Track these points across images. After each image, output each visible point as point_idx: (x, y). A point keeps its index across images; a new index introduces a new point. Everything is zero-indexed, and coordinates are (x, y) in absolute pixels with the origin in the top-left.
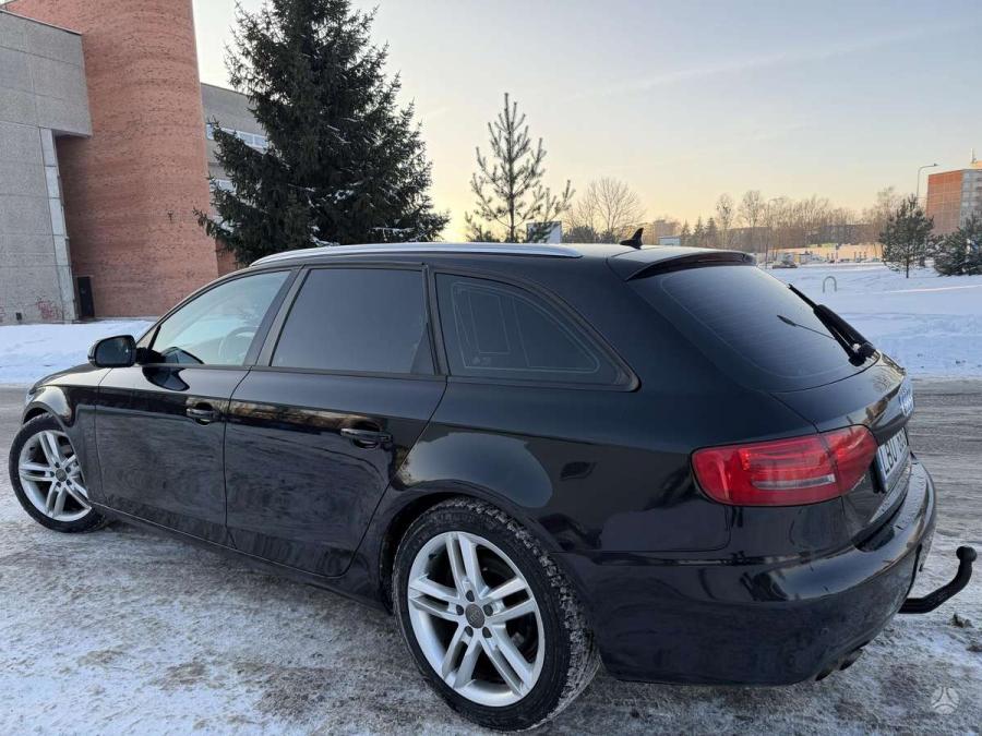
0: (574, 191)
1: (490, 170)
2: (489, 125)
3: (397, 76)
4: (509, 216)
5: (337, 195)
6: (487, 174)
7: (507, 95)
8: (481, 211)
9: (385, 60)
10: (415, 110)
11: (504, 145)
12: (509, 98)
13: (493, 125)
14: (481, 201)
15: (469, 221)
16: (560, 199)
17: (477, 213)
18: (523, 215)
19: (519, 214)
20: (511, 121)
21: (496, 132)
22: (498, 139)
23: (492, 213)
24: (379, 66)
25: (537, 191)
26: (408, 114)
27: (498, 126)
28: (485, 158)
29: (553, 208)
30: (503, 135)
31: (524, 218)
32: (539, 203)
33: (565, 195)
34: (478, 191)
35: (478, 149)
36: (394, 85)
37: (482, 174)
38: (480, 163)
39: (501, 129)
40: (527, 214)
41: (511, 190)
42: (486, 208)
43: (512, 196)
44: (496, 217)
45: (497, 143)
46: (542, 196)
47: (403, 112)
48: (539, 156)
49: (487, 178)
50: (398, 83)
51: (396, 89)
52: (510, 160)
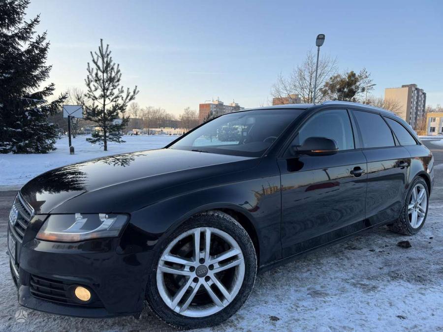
0: (138, 91)
1: (94, 75)
2: (91, 52)
3: (38, 16)
4: (103, 99)
6: (92, 76)
7: (102, 40)
9: (28, 5)
10: (47, 37)
11: (100, 63)
12: (103, 41)
13: (94, 54)
14: (90, 90)
15: (79, 99)
16: (132, 94)
17: (86, 96)
18: (111, 100)
19: (109, 99)
20: (104, 53)
21: (95, 57)
22: (96, 60)
23: (94, 97)
24: (24, 8)
25: (120, 90)
26: (42, 38)
27: (97, 54)
28: (93, 69)
29: (129, 97)
30: (100, 60)
31: (112, 101)
32: (120, 95)
33: (134, 92)
34: (88, 85)
35: (88, 63)
36: (35, 20)
37: (90, 77)
38: (89, 72)
39: (98, 56)
40: (113, 99)
41: (104, 87)
42: (91, 94)
43: (105, 89)
44: (96, 99)
45: (96, 63)
46: (122, 92)
47: (39, 36)
48: (118, 71)
49: (92, 79)
50: (38, 20)
51: (36, 23)
52: (105, 71)
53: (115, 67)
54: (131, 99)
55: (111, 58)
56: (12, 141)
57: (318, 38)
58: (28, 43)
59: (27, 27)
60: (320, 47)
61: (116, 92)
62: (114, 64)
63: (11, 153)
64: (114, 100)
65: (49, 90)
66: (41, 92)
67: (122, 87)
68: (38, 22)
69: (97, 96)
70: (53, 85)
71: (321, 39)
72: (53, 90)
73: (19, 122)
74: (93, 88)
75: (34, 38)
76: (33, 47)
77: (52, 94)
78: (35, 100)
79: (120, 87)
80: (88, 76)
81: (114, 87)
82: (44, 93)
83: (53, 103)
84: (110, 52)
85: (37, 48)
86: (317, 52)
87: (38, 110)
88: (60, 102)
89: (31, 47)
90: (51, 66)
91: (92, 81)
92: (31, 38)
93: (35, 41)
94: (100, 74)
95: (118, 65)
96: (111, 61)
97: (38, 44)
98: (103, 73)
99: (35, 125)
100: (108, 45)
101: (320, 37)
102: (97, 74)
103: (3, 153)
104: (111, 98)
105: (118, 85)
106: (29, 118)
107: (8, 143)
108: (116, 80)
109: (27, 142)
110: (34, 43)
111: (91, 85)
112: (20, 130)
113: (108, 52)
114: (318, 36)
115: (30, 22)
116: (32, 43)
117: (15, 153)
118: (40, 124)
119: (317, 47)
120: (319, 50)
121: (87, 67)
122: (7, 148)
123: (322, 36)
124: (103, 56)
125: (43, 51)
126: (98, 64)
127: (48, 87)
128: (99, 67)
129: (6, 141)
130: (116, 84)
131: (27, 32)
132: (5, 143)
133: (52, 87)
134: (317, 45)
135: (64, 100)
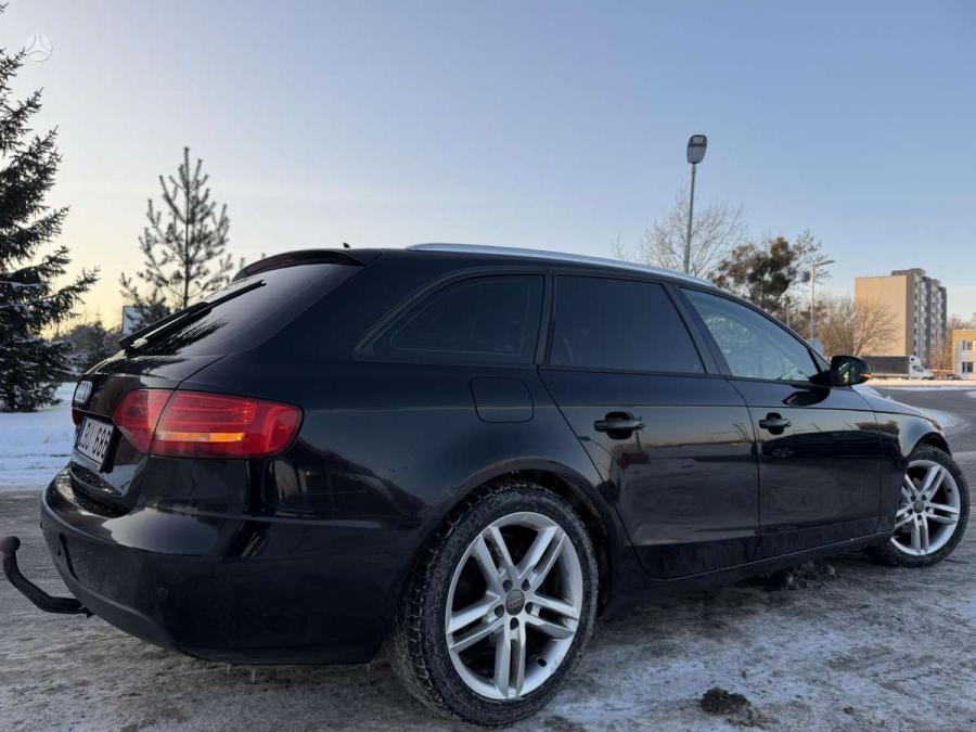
1: (164, 228)
2: (161, 178)
3: (37, 94)
4: (183, 283)
6: (158, 230)
7: (187, 150)
8: (145, 273)
9: (16, 71)
10: (57, 141)
11: (181, 202)
12: (190, 153)
14: (150, 262)
15: (125, 284)
17: (142, 275)
18: (202, 286)
19: (197, 282)
20: (191, 178)
21: (170, 188)
22: (171, 195)
23: (162, 279)
24: (6, 76)
25: (224, 262)
26: (45, 143)
27: (173, 181)
28: (159, 214)
30: (181, 193)
31: (204, 288)
32: (225, 274)
34: (148, 250)
35: (150, 201)
36: (30, 104)
37: (153, 232)
38: (152, 220)
39: (177, 186)
40: (207, 285)
41: (187, 255)
42: (153, 271)
43: (188, 262)
44: (167, 282)
45: (169, 201)
46: (229, 267)
47: (38, 139)
48: (224, 222)
49: (158, 238)
50: (37, 103)
51: (32, 109)
52: (190, 221)
53: (217, 212)
55: (208, 190)
57: (692, 144)
58: (10, 153)
59: (9, 119)
60: (698, 165)
61: (213, 266)
62: (214, 204)
64: (210, 287)
65: (57, 262)
66: (35, 268)
67: (230, 256)
68: (37, 107)
69: (167, 277)
70: (64, 250)
71: (697, 147)
72: (65, 262)
74: (159, 258)
75: (25, 142)
76: (21, 164)
77: (63, 272)
78: (15, 285)
79: (224, 256)
80: (147, 229)
81: (210, 255)
82: (43, 269)
83: (61, 292)
84: (206, 177)
85: (30, 165)
86: (691, 175)
87: (22, 308)
88: (78, 290)
89: (16, 164)
90: (67, 210)
91: (156, 242)
92: (19, 144)
93: (27, 151)
94: (180, 227)
95: (225, 207)
96: (206, 196)
97: (35, 155)
98: (187, 224)
99: (11, 344)
100: (200, 161)
101: (695, 141)
102: (171, 227)
104: (203, 281)
105: (222, 251)
108: (217, 241)
110: (24, 154)
111: (157, 250)
113: (200, 178)
114: (692, 139)
115: (16, 107)
116: (20, 155)
118: (24, 341)
119: (691, 165)
120: (694, 173)
121: (147, 209)
123: (701, 140)
124: (187, 185)
125: (45, 172)
126: (176, 203)
127: (53, 255)
128: (176, 210)
130: (217, 250)
131: (9, 129)
133: (62, 256)
134: (689, 162)
135: (88, 286)
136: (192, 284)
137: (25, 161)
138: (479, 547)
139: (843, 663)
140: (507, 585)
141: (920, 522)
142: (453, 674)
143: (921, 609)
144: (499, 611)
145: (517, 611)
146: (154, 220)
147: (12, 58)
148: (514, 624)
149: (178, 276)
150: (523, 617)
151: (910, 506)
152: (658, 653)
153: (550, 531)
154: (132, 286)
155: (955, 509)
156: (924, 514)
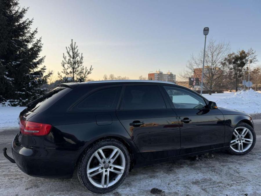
0: (93, 69)
1: (67, 60)
2: (66, 47)
3: (37, 29)
4: (73, 74)
5: (13, 63)
6: (66, 61)
7: (72, 40)
8: (63, 72)
9: (32, 23)
10: (42, 40)
11: (71, 54)
12: (73, 41)
13: (68, 48)
14: (64, 69)
15: (59, 74)
16: (89, 70)
17: (62, 72)
19: (76, 73)
20: (73, 47)
21: (69, 50)
22: (69, 52)
23: (67, 73)
24: (29, 25)
25: (82, 68)
26: (39, 41)
27: (69, 48)
28: (66, 57)
29: (87, 73)
30: (71, 51)
32: (82, 71)
33: (90, 69)
34: (64, 66)
35: (64, 54)
37: (64, 61)
38: (64, 58)
39: (70, 49)
40: (78, 74)
42: (65, 71)
43: (73, 68)
44: (68, 74)
45: (68, 53)
47: (37, 40)
48: (82, 58)
49: (66, 63)
50: (37, 31)
52: (73, 58)
53: (80, 55)
54: (88, 73)
55: (78, 50)
56: (19, 99)
58: (32, 44)
59: (31, 35)
61: (79, 69)
62: (79, 53)
63: (19, 106)
64: (79, 74)
66: (38, 71)
67: (83, 67)
68: (37, 32)
69: (69, 72)
70: (45, 67)
71: (206, 31)
72: (45, 69)
73: (24, 89)
74: (66, 68)
75: (35, 41)
77: (45, 72)
78: (34, 76)
79: (82, 67)
80: (63, 61)
81: (78, 66)
82: (40, 71)
83: (45, 77)
84: (77, 46)
86: (205, 39)
87: (36, 81)
88: (48, 76)
89: (33, 46)
90: (45, 56)
91: (65, 63)
92: (34, 41)
93: (35, 43)
94: (72, 59)
95: (82, 54)
96: (77, 51)
97: (37, 44)
99: (34, 90)
100: (75, 43)
101: (205, 29)
102: (69, 60)
103: (14, 106)
104: (77, 73)
105: (81, 65)
106: (30, 86)
107: (17, 100)
108: (80, 63)
109: (27, 100)
110: (35, 44)
111: (66, 66)
112: (24, 93)
114: (205, 28)
115: (32, 32)
116: (34, 44)
117: (21, 106)
118: (36, 89)
119: (205, 36)
120: (206, 38)
121: (63, 56)
122: (16, 103)
123: (207, 29)
124: (72, 49)
125: (40, 47)
127: (42, 68)
128: (70, 56)
129: (16, 99)
130: (80, 65)
131: (31, 38)
132: (15, 100)
133: (44, 68)
134: (204, 35)
135: (51, 75)
136: (74, 73)
137: (35, 45)
138: (96, 154)
139: (196, 183)
140: (104, 162)
141: (240, 143)
142: (89, 182)
143: (229, 168)
144: (102, 168)
145: (107, 168)
146: (65, 58)
147: (31, 20)
148: (106, 171)
149: (71, 72)
150: (109, 170)
151: (238, 139)
152: (151, 177)
153: (116, 150)
154: (60, 75)
155: (251, 140)
156: (242, 141)
